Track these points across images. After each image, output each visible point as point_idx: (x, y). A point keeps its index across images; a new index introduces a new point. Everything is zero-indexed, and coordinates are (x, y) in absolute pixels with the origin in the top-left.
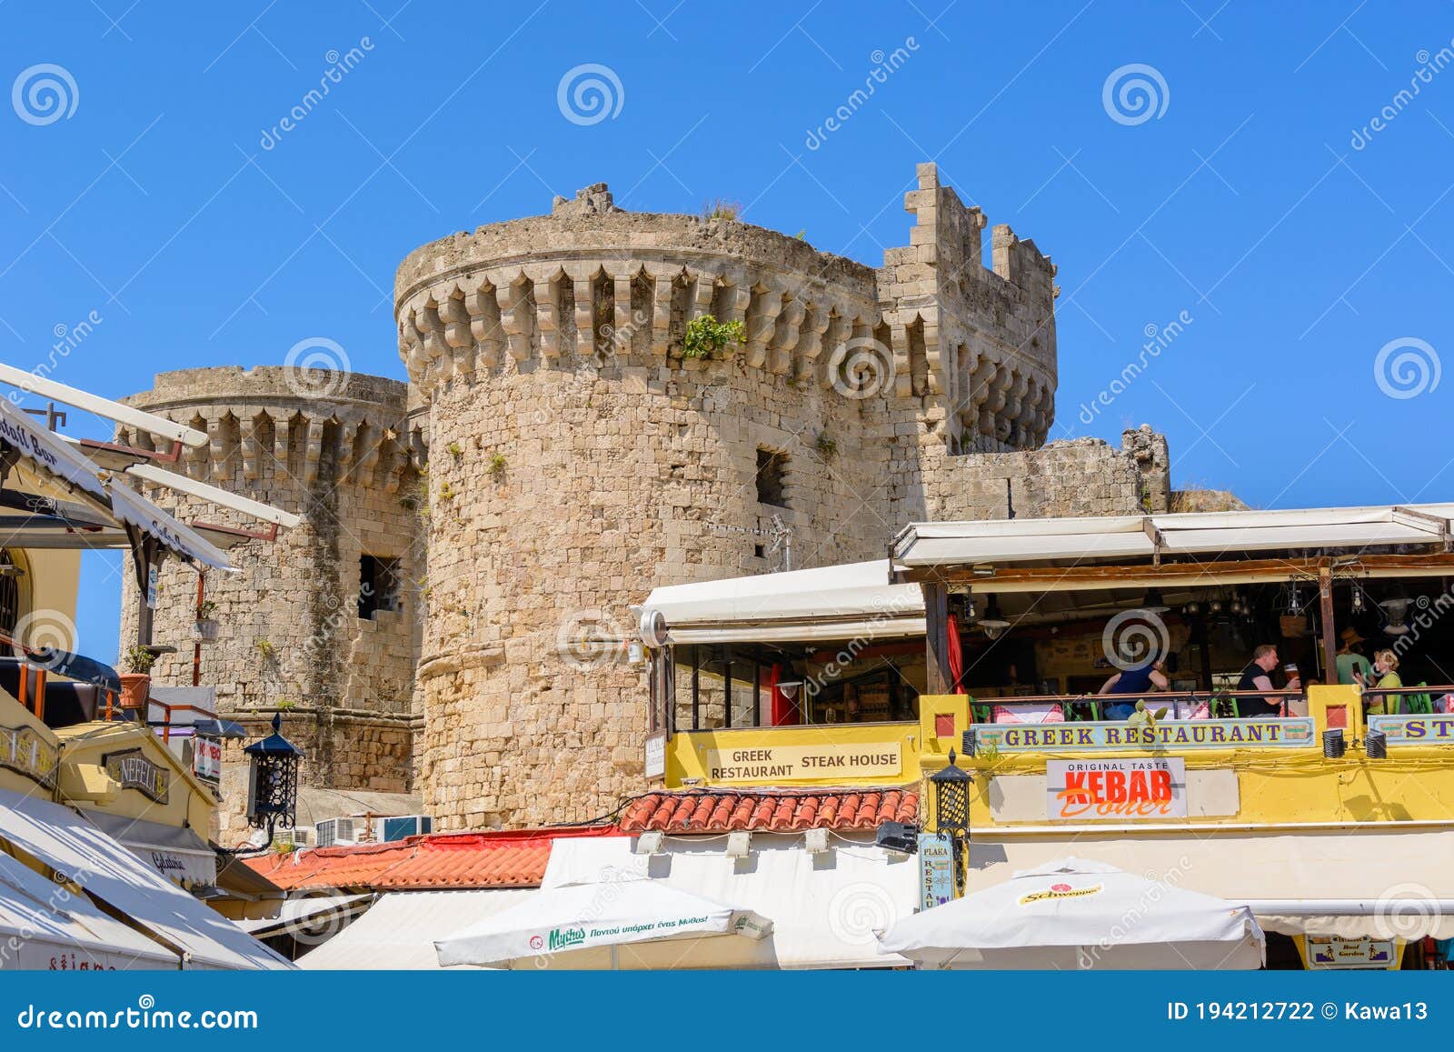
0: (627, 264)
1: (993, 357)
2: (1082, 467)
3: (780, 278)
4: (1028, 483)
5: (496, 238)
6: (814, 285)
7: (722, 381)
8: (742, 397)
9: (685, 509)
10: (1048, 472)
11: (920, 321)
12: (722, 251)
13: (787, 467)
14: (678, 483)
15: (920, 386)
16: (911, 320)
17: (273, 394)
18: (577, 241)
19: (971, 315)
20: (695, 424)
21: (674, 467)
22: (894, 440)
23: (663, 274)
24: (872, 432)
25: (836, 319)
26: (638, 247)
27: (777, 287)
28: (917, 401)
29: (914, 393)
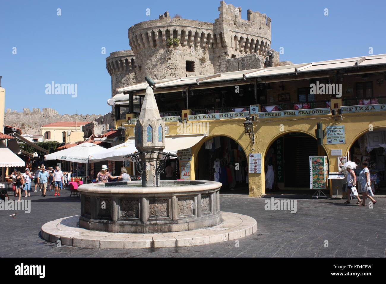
0: (157, 29)
1: (245, 37)
2: (251, 59)
4: (242, 63)
5: (136, 27)
6: (197, 28)
7: (178, 49)
8: (182, 51)
9: (170, 74)
10: (245, 61)
11: (221, 33)
12: (175, 24)
13: (195, 64)
14: (169, 69)
15: (223, 45)
16: (219, 33)
17: (128, 55)
18: (148, 26)
19: (238, 29)
20: (172, 58)
21: (168, 66)
22: (219, 56)
23: (163, 30)
24: (215, 55)
25: (203, 34)
26: (158, 26)
27: (187, 30)
28: (223, 48)
29: (222, 47)
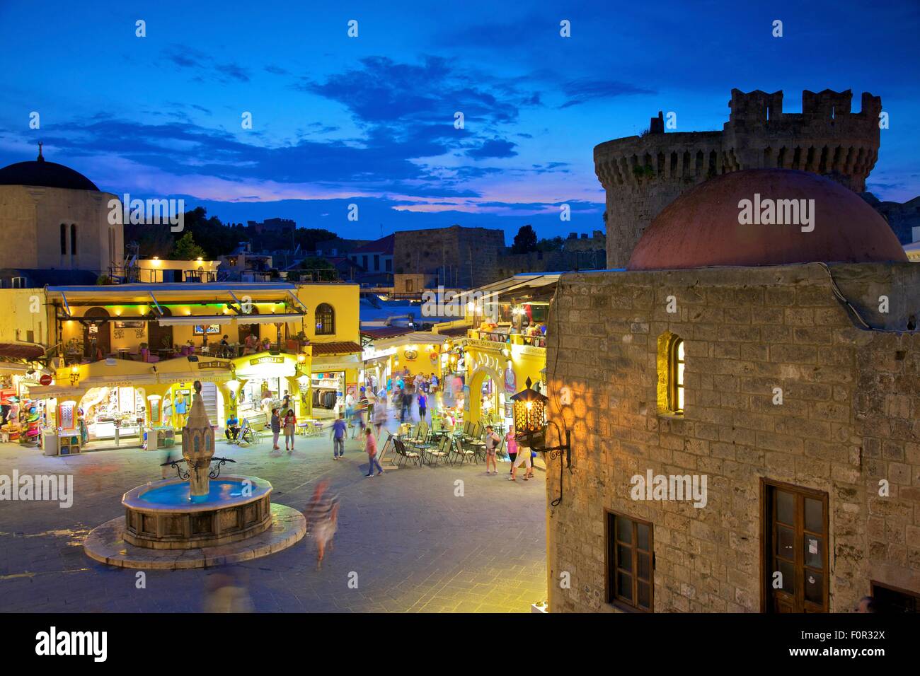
3: (670, 149)
6: (687, 145)
7: (655, 186)
8: (663, 189)
11: (733, 148)
20: (645, 202)
27: (667, 152)
